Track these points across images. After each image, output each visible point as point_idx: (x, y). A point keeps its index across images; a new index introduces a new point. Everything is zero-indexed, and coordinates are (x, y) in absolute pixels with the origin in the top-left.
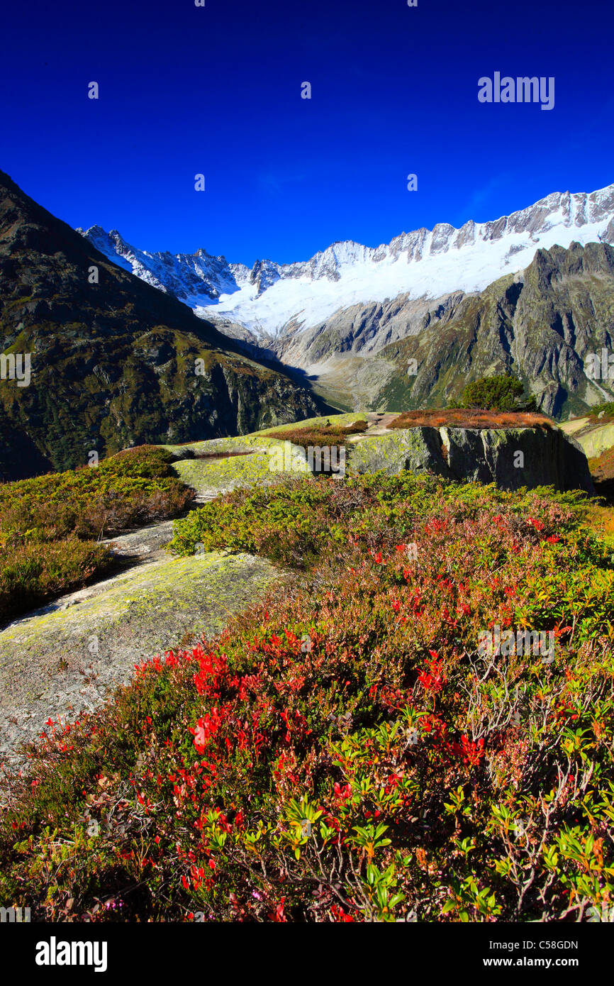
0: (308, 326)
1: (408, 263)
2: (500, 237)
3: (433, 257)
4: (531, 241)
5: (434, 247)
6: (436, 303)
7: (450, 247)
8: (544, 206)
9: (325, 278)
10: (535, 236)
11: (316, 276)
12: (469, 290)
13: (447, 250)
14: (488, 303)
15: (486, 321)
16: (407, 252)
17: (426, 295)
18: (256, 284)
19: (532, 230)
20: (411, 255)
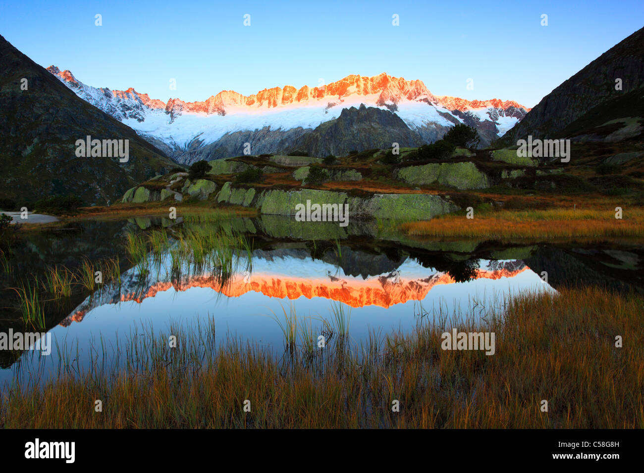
0: (206, 143)
1: (269, 107)
2: (323, 96)
3: (283, 105)
4: (339, 101)
5: (284, 99)
6: (286, 134)
7: (294, 100)
8: (346, 82)
9: (216, 113)
10: (342, 98)
11: (210, 111)
12: (305, 127)
13: (292, 101)
14: (317, 137)
15: (316, 147)
16: (267, 101)
17: (280, 129)
18: (170, 114)
19: (340, 94)
20: (270, 103)
